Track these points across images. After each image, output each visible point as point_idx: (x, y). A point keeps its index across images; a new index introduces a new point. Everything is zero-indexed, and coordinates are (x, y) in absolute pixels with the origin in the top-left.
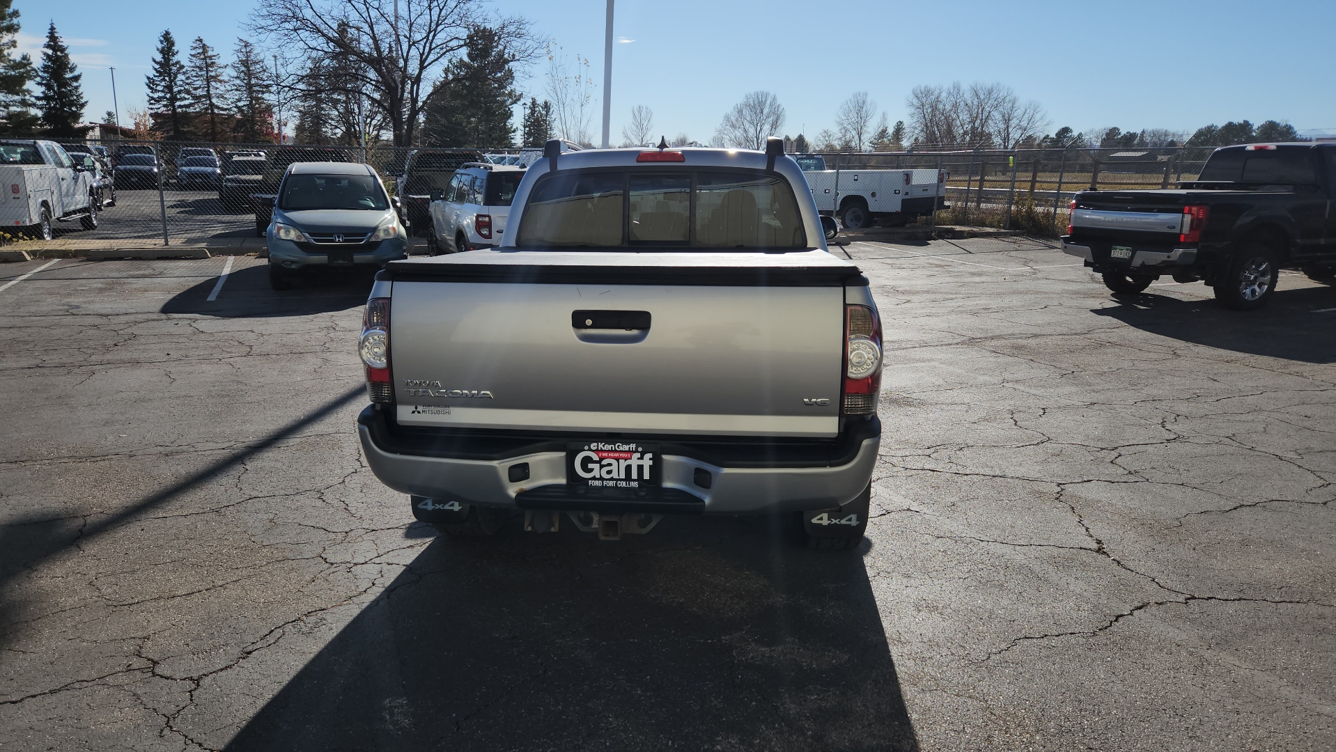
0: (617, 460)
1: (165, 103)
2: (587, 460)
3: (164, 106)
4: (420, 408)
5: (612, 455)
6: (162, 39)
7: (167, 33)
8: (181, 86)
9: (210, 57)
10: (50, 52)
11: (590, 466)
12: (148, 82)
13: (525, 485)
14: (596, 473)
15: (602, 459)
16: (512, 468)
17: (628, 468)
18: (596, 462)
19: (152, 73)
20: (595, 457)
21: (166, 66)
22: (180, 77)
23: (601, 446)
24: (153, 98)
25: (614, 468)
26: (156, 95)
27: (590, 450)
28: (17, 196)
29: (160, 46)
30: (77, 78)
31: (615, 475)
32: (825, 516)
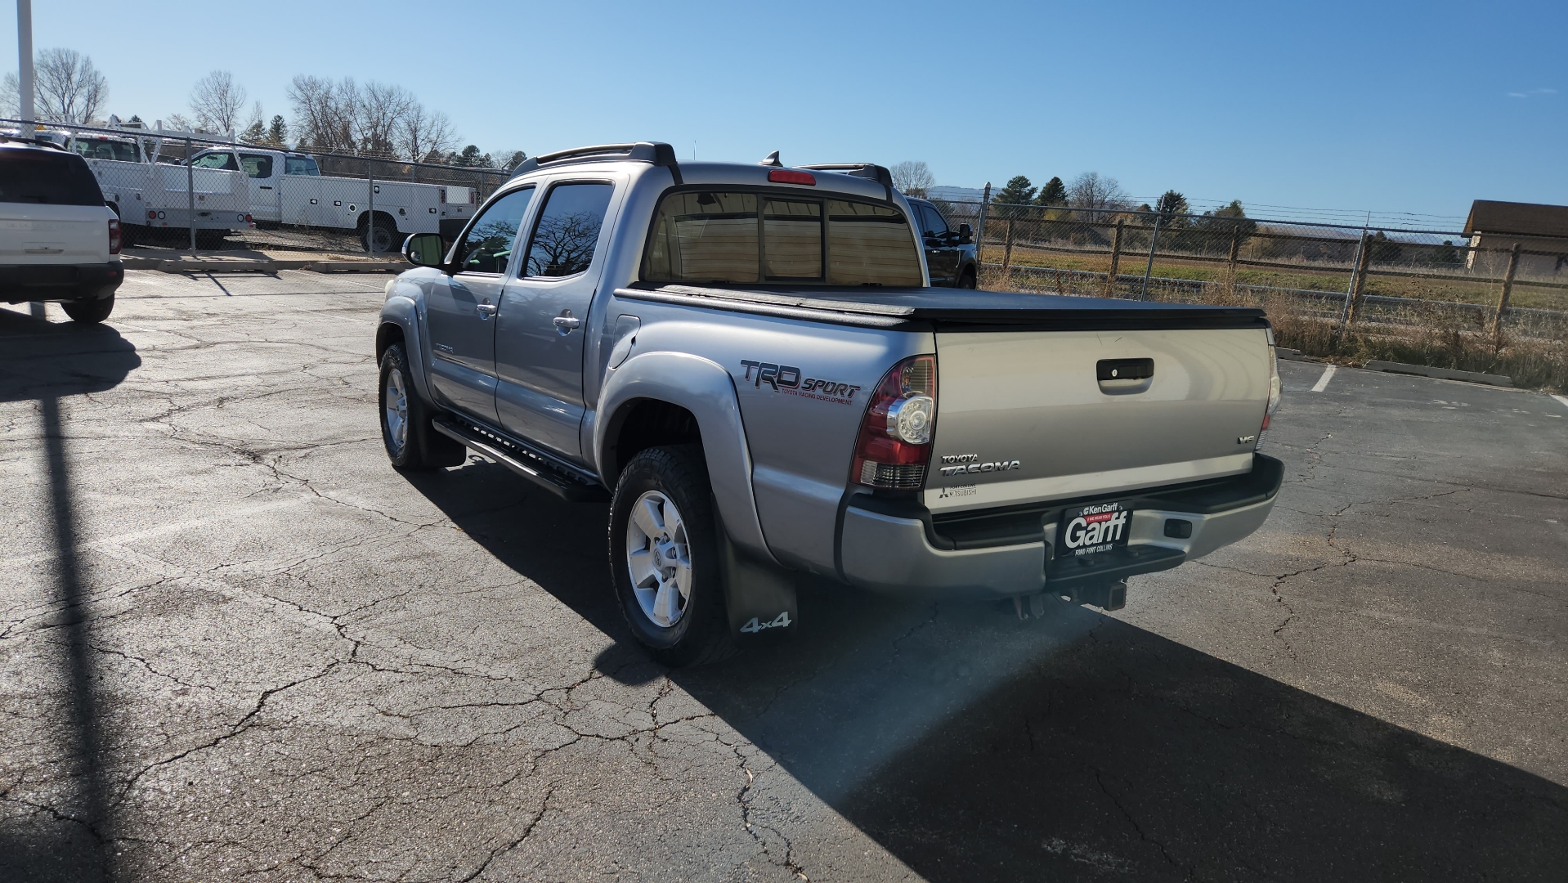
0: (1100, 523)
2: (1078, 527)
4: (948, 490)
5: (1098, 518)
14: (1081, 541)
15: (1088, 524)
17: (1107, 530)
18: (1083, 529)
20: (1084, 524)
23: (1092, 509)
25: (1096, 532)
27: (1082, 516)
31: (1095, 540)
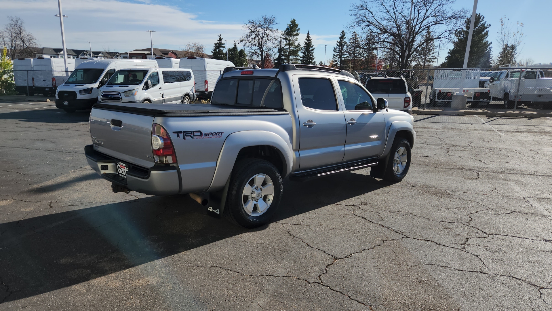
1: (338, 56)
3: (338, 58)
6: (341, 33)
7: (343, 31)
8: (344, 50)
9: (357, 39)
10: (306, 41)
12: (334, 49)
19: (336, 46)
21: (341, 44)
22: (345, 47)
24: (334, 55)
26: (336, 54)
29: (340, 36)
30: (313, 50)
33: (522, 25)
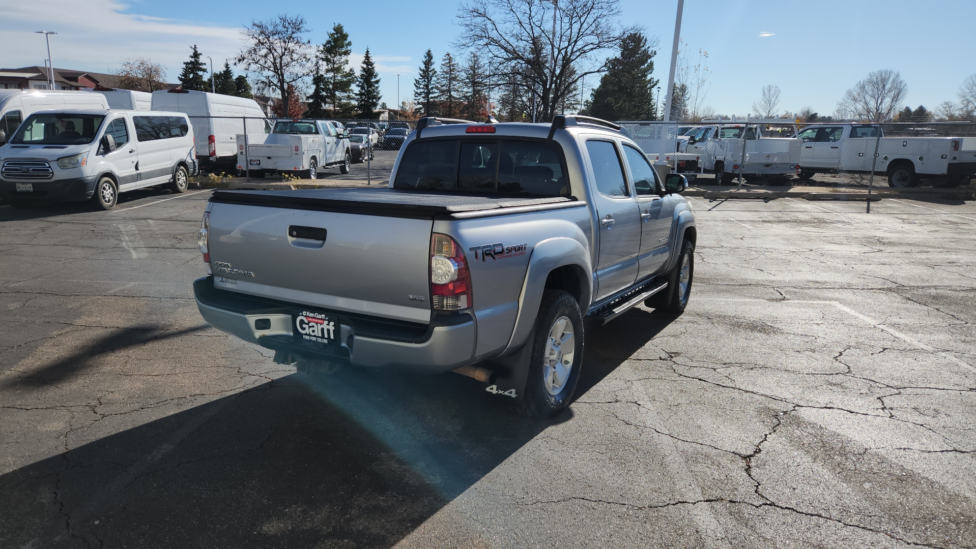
0: (317, 323)
1: (423, 95)
3: (423, 97)
4: (224, 279)
5: (314, 320)
6: (426, 55)
7: (429, 51)
8: (433, 84)
9: (453, 65)
11: (304, 326)
12: (415, 83)
13: (267, 332)
14: (307, 331)
15: (309, 322)
16: (257, 321)
17: (322, 330)
18: (306, 324)
19: (418, 77)
20: (306, 321)
21: (427, 73)
22: (434, 79)
23: (308, 314)
24: (417, 93)
25: (315, 328)
26: (419, 91)
27: (302, 315)
28: (297, 153)
29: (424, 60)
30: (377, 82)
31: (316, 333)
32: (495, 387)
33: (706, 56)
